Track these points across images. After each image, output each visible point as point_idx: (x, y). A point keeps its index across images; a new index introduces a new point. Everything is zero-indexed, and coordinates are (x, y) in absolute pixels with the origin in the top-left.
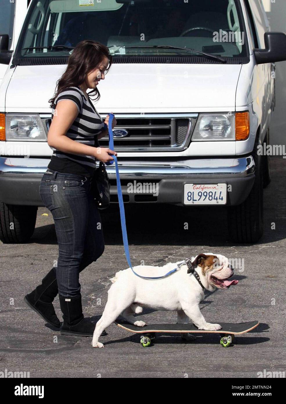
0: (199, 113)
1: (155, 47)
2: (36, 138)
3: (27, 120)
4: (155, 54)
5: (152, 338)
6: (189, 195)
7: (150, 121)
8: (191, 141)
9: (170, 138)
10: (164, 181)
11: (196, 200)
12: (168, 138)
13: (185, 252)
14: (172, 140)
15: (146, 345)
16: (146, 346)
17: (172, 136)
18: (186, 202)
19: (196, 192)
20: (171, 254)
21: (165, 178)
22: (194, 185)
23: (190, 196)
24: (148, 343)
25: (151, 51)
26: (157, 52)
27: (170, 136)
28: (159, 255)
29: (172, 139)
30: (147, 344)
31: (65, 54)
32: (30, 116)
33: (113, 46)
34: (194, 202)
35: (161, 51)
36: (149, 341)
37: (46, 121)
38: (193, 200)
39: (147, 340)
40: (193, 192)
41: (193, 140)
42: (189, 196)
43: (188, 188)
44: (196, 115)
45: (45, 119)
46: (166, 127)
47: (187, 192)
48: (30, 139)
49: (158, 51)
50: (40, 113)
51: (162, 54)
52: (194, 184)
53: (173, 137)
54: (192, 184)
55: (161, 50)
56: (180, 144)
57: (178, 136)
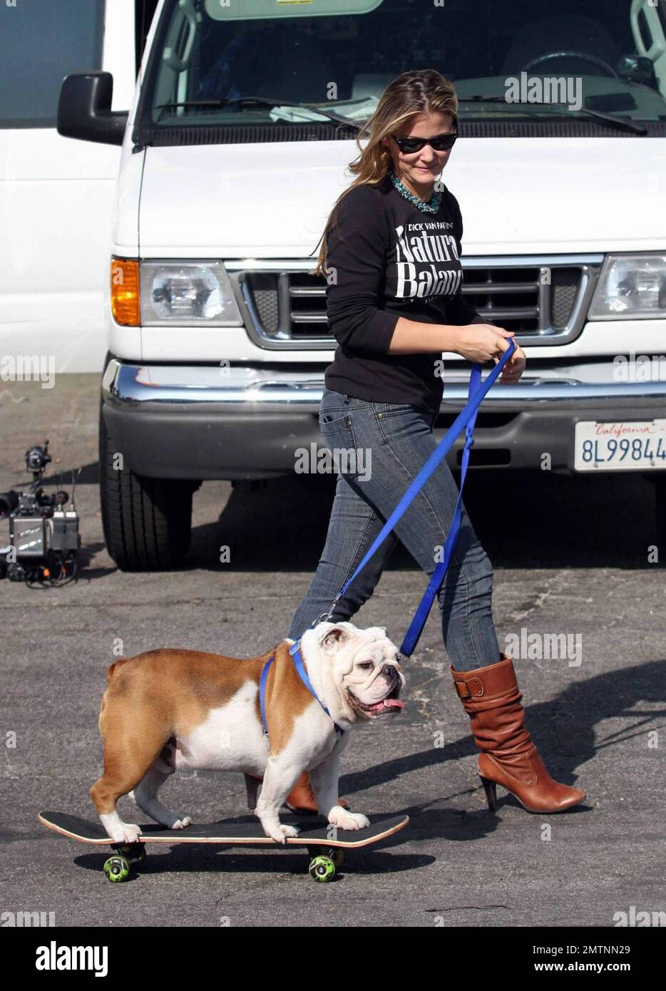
0: (605, 254)
1: (477, 99)
2: (216, 318)
3: (193, 276)
4: (474, 116)
5: (135, 860)
6: (588, 447)
7: (490, 276)
8: (587, 321)
9: (538, 314)
10: (526, 415)
11: (603, 460)
12: (533, 313)
13: (573, 585)
14: (542, 317)
15: (116, 876)
16: (117, 879)
17: (541, 310)
18: (581, 465)
19: (603, 440)
20: (544, 590)
21: (529, 409)
22: (599, 425)
23: (590, 451)
24: (124, 872)
25: (467, 109)
26: (481, 112)
27: (538, 309)
28: (516, 593)
29: (542, 315)
30: (120, 875)
31: (262, 118)
32: (200, 265)
33: (369, 99)
34: (599, 464)
35: (490, 109)
36: (125, 868)
37: (240, 276)
38: (597, 460)
39: (121, 866)
40: (596, 442)
41: (591, 317)
42: (586, 451)
43: (585, 431)
44: (599, 259)
45: (237, 274)
46: (528, 287)
47: (583, 442)
48: (204, 320)
49: (483, 109)
50: (224, 260)
51: (491, 115)
52: (599, 421)
53: (544, 311)
54: (595, 423)
55: (490, 106)
56: (559, 327)
57: (555, 308)
